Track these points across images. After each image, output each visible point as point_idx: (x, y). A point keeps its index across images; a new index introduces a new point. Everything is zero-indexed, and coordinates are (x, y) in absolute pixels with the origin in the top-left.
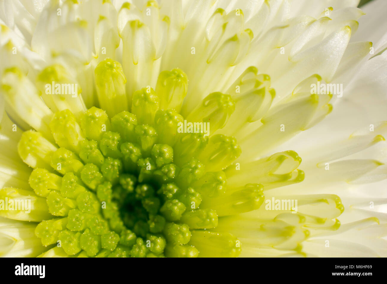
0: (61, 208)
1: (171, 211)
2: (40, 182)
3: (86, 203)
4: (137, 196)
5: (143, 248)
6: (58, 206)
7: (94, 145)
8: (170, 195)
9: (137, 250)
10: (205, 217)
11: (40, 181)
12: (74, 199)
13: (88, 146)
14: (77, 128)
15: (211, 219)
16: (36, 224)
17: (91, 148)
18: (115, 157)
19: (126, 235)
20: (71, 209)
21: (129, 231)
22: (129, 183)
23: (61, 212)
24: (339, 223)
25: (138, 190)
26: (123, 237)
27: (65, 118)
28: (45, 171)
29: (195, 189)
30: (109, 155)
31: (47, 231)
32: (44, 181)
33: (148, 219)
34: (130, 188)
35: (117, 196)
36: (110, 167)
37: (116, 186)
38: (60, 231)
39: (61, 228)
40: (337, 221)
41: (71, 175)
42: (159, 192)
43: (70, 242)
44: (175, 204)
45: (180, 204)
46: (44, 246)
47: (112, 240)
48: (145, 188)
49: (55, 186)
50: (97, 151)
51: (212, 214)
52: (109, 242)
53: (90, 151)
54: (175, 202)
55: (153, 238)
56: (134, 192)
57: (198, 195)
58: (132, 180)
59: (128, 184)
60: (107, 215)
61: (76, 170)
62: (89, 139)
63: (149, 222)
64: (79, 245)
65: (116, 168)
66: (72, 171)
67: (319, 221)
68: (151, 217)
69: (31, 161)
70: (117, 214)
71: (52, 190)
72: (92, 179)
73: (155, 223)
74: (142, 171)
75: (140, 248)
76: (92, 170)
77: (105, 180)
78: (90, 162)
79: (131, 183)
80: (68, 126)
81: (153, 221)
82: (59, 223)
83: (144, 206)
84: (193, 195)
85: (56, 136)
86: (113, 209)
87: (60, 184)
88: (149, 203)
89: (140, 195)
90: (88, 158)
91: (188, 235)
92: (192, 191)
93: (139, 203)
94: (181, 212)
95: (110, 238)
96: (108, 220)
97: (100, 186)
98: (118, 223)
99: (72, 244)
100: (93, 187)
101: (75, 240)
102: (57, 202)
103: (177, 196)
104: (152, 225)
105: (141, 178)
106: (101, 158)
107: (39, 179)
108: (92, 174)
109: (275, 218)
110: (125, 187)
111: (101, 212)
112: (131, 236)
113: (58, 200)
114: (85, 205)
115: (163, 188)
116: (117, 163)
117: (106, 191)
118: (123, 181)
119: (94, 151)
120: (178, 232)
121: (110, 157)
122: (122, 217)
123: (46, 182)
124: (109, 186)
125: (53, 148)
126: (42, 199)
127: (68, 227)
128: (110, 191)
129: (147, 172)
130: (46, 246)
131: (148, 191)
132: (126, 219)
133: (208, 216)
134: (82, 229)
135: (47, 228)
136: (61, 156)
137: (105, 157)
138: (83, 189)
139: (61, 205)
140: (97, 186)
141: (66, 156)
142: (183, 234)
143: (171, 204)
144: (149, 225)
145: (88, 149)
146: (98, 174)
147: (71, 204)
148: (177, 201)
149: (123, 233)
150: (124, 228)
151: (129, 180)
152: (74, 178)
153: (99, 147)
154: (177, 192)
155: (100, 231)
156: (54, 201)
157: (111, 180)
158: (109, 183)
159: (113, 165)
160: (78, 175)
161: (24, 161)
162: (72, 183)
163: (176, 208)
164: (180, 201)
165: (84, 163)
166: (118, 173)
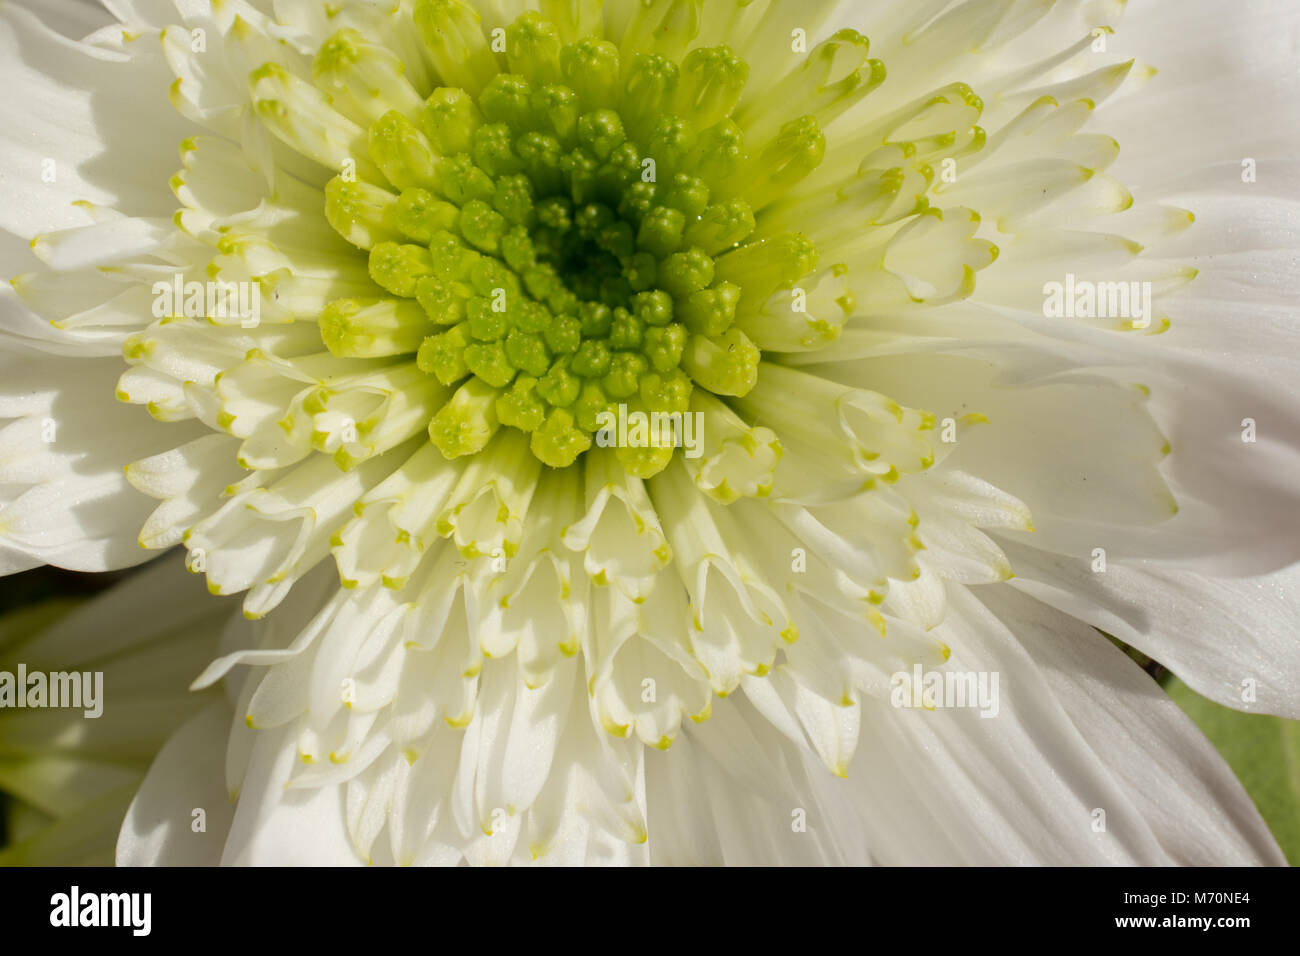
0: (448, 304)
1: (658, 232)
2: (392, 267)
3: (493, 278)
4: (583, 233)
5: (632, 321)
6: (443, 300)
7: (465, 162)
8: (646, 203)
9: (622, 330)
10: (725, 217)
11: (392, 264)
12: (467, 281)
13: (456, 168)
14: (422, 140)
15: (738, 216)
17: (462, 170)
18: (512, 173)
19: (591, 312)
20: (467, 300)
21: (593, 304)
22: (557, 214)
23: (452, 313)
24: (981, 132)
25: (581, 221)
26: (585, 319)
27: (392, 128)
28: (393, 245)
29: (689, 173)
30: (500, 170)
31: (441, 353)
32: (399, 262)
33: (621, 267)
34: (564, 222)
35: (545, 249)
36: (511, 193)
37: (536, 229)
38: (464, 348)
39: (464, 344)
40: (977, 129)
41: (444, 234)
42: (622, 209)
43: (490, 359)
44: (662, 216)
45: (670, 213)
46: (446, 386)
47: (567, 330)
48: (592, 211)
49: (423, 269)
50: (475, 171)
51: (736, 206)
52: (565, 334)
53: (461, 175)
54: (659, 213)
55: (643, 296)
56: (575, 227)
57: (697, 182)
58: (561, 206)
59: (556, 216)
60: (539, 291)
61: (449, 224)
62: (450, 154)
63: (625, 272)
64: (509, 363)
65: (523, 191)
66: (440, 227)
67: (942, 141)
68: (624, 261)
69: (359, 237)
70: (557, 282)
71: (418, 277)
72: (485, 230)
73: (637, 268)
74: (574, 177)
75: (625, 324)
76: (479, 212)
77: (509, 227)
78: (468, 200)
79: (562, 212)
80: (404, 140)
81: (631, 266)
82: (455, 332)
83: (603, 247)
84: (688, 185)
85: (389, 170)
86: (545, 276)
87: (429, 261)
88: (611, 236)
89: (588, 228)
90: (462, 192)
91: (707, 264)
92: (684, 178)
93: (591, 246)
94: (680, 228)
95: (563, 326)
96: (545, 302)
97: (504, 240)
98: (565, 299)
99: (495, 364)
100: (490, 244)
101: (499, 353)
102: (438, 294)
103: (657, 201)
104: (633, 276)
105: (577, 194)
106: (488, 184)
107: (389, 261)
108: (483, 219)
109: (859, 172)
110: (552, 224)
111: (526, 293)
112: (600, 311)
113: (439, 288)
114: (492, 281)
115: (627, 195)
116: (520, 181)
117: (520, 246)
118: (545, 215)
119: (469, 174)
120: (685, 266)
121: (505, 174)
122: (569, 286)
123: (404, 263)
124: (523, 233)
125: (389, 197)
126: (408, 301)
127: (476, 335)
128: (528, 241)
129: (585, 176)
130: (449, 384)
131: (599, 214)
132: (578, 287)
133: (731, 213)
134: (502, 331)
135: (439, 348)
136: (412, 205)
137: (495, 179)
138: (475, 256)
139: (448, 295)
140: (499, 243)
141: (422, 200)
142: (696, 265)
143: (653, 219)
144: (627, 279)
145: (456, 173)
146: (493, 215)
147: (464, 292)
148: (662, 209)
149: (582, 311)
150: (580, 304)
151: (555, 207)
152: (452, 241)
153: (475, 163)
154: (655, 192)
155: (537, 323)
156: (432, 294)
157: (520, 220)
158: (520, 227)
159: (515, 189)
160: (456, 231)
161: (347, 239)
162: (450, 249)
163: (665, 223)
164: (668, 206)
165: (459, 206)
166: (529, 200)
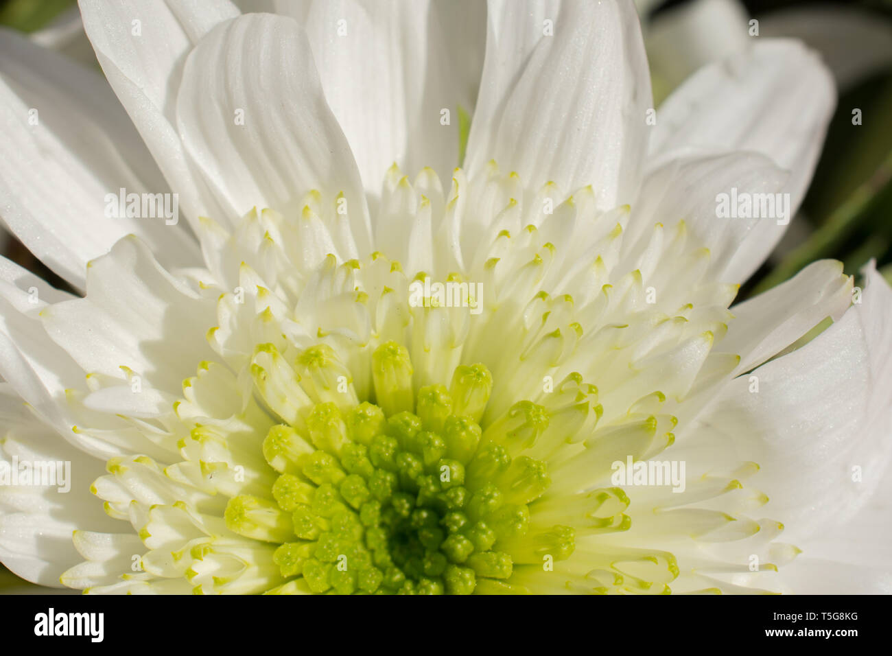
0: (310, 529)
1: (453, 550)
2: (286, 493)
3: (343, 526)
4: (413, 524)
6: (307, 526)
7: (362, 451)
8: (455, 528)
10: (494, 563)
11: (287, 491)
12: (329, 519)
13: (354, 453)
14: (342, 428)
15: (501, 566)
16: (276, 545)
17: (358, 455)
18: (388, 470)
19: (392, 574)
20: (323, 531)
21: (396, 570)
22: (404, 506)
23: (310, 534)
24: (668, 590)
25: (415, 517)
26: (387, 577)
27: (326, 413)
28: (294, 479)
29: (488, 524)
30: (380, 465)
31: (289, 557)
32: (291, 492)
33: (424, 556)
34: (405, 513)
35: (387, 520)
36: (380, 482)
37: (387, 507)
38: (306, 559)
39: (307, 556)
41: (329, 487)
42: (442, 522)
43: (317, 574)
44: (460, 541)
45: (465, 542)
46: (283, 577)
47: (371, 579)
48: (424, 514)
49: (305, 500)
50: (364, 460)
51: (504, 560)
52: (368, 581)
53: (355, 458)
54: (459, 538)
55: (426, 582)
56: (409, 519)
57: (490, 532)
58: (408, 501)
59: (402, 506)
60: (372, 544)
61: (335, 481)
62: (357, 443)
63: (425, 560)
64: (329, 580)
65: (388, 484)
66: (330, 481)
68: (428, 554)
69: (278, 464)
70: (384, 545)
71: (301, 504)
72: (354, 496)
73: (432, 563)
74: (421, 492)
76: (356, 484)
77: (372, 498)
78: (355, 473)
79: (407, 506)
80: (330, 424)
81: (429, 559)
82: (305, 549)
83: (420, 538)
84: (484, 531)
85: (313, 434)
86: (379, 538)
87: (312, 496)
88: (427, 535)
89: (417, 523)
90: (352, 467)
91: (471, 583)
92: (484, 526)
93: (415, 533)
94: (467, 553)
95: (370, 576)
96: (372, 551)
97: (365, 505)
98: (384, 557)
99: (318, 578)
100: (356, 504)
101: (324, 573)
102: (306, 521)
103: (463, 531)
104: (428, 566)
105: (420, 501)
106: (369, 469)
107: (286, 488)
108: (356, 489)
109: (587, 575)
110: (398, 510)
111: (364, 539)
112: (399, 576)
113: (308, 518)
114: (342, 528)
115: (447, 517)
116: (390, 478)
117: (372, 512)
118: (396, 503)
119: (360, 460)
120: (458, 578)
121: (382, 469)
122: (391, 549)
123: (294, 494)
124: (377, 506)
125: (308, 449)
126: (287, 515)
127: (316, 555)
128: (378, 513)
129: (428, 494)
130: (285, 576)
131: (428, 518)
132: (396, 553)
133: (498, 562)
134: (334, 560)
135: (289, 554)
136: (317, 462)
137: (376, 468)
138: (341, 507)
139: (311, 525)
140: (361, 504)
141: (323, 462)
142: (465, 581)
143: (453, 541)
144: (423, 565)
145: (353, 456)
146: (363, 490)
147: (324, 525)
148: (462, 537)
149: (388, 571)
150: (391, 564)
151: (404, 501)
152: (330, 492)
153: (368, 455)
154: (464, 524)
155: (358, 566)
156: (301, 520)
157: (380, 498)
158: (377, 502)
159: (384, 481)
160: (337, 487)
161: (269, 463)
162: (327, 498)
163: (459, 546)
164: (467, 537)
165: (347, 473)
166: (390, 491)
